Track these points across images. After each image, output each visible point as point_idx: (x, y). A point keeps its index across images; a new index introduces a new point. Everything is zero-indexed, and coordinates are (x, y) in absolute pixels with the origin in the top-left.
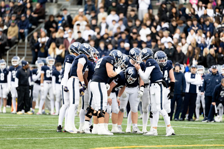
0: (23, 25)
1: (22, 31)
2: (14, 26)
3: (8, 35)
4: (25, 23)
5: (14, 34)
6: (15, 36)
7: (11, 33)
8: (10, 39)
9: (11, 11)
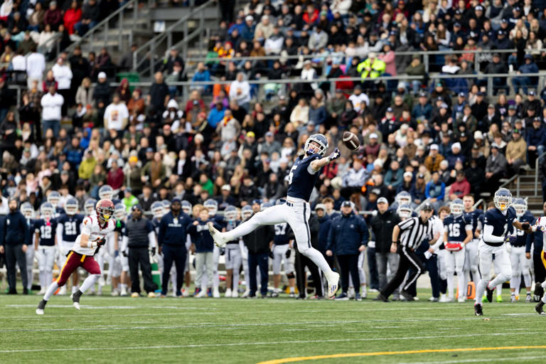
0: (535, 138)
1: (533, 148)
2: (517, 140)
3: (508, 156)
4: (538, 134)
5: (519, 155)
6: (521, 158)
7: (513, 152)
8: (512, 164)
9: (517, 111)
